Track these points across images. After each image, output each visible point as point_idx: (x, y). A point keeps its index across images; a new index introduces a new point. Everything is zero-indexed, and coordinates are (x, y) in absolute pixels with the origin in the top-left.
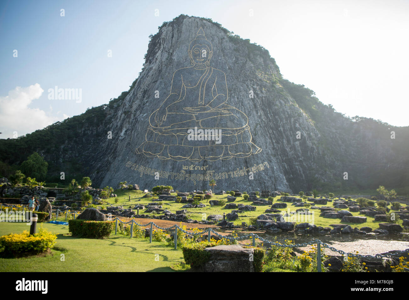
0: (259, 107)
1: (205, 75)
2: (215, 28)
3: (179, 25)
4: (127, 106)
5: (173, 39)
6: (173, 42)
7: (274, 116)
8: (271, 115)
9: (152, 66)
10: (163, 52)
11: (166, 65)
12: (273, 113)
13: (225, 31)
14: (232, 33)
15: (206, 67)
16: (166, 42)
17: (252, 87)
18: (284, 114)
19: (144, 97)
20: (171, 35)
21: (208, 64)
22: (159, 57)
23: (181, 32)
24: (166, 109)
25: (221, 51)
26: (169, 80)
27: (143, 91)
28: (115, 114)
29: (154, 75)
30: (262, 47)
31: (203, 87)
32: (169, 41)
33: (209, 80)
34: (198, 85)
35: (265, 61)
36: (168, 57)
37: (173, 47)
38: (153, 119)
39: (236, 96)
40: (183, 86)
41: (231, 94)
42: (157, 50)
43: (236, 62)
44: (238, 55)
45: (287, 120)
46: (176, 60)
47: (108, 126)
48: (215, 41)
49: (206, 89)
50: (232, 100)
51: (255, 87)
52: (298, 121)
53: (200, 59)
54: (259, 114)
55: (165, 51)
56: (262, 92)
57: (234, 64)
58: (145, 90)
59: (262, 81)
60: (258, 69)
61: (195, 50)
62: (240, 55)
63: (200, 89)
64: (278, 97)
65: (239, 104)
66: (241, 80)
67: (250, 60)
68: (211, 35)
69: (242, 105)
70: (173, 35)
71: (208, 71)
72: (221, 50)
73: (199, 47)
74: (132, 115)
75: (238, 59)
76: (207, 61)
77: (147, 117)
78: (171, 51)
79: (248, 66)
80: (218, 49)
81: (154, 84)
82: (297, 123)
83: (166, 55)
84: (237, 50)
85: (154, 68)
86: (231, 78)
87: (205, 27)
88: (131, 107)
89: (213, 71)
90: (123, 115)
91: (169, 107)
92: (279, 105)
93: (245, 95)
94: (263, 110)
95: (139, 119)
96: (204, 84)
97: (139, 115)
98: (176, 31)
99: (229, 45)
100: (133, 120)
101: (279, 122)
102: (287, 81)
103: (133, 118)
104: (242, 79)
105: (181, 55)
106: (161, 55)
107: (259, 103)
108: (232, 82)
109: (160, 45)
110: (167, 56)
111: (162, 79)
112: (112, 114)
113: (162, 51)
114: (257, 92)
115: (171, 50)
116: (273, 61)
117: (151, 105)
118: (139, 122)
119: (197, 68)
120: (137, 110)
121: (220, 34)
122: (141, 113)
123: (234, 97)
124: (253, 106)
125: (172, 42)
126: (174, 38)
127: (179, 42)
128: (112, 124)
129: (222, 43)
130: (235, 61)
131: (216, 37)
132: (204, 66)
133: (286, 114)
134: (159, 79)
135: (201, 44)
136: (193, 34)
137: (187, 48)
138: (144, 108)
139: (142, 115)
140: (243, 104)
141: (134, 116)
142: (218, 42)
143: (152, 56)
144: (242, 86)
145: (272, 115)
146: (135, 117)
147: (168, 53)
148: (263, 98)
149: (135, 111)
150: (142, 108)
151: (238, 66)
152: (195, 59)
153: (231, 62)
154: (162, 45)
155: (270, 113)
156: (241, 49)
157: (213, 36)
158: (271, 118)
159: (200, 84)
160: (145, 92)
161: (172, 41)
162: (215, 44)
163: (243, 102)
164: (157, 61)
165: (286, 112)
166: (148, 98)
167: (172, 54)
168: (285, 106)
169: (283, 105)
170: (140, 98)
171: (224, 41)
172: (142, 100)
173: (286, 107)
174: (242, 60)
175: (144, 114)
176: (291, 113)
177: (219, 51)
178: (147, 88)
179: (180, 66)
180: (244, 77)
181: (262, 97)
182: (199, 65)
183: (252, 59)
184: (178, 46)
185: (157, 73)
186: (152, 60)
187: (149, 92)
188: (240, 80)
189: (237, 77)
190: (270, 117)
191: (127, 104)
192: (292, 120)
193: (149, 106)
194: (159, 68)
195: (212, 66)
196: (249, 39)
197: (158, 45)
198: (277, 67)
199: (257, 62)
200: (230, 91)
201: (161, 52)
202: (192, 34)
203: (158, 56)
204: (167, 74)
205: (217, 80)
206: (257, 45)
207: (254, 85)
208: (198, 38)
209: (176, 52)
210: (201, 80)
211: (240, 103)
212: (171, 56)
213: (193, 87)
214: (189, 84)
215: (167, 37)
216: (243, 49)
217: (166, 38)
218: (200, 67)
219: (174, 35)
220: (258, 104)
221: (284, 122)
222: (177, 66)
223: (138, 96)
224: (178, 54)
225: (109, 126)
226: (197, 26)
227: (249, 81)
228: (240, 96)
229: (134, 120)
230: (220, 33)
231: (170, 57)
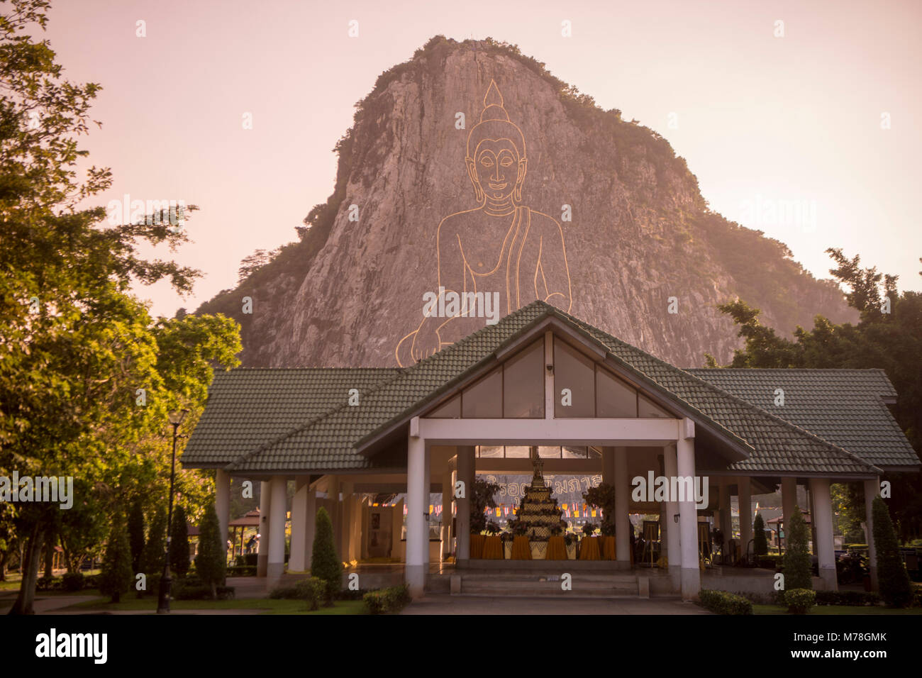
0: (641, 320)
1: (514, 232)
2: (528, 76)
3: (435, 78)
4: (320, 304)
5: (424, 122)
6: (426, 131)
7: (678, 338)
8: (671, 336)
9: (375, 198)
10: (402, 159)
11: (414, 203)
12: (675, 329)
13: (556, 84)
14: (575, 89)
15: (513, 208)
16: (406, 130)
17: (626, 265)
18: (701, 330)
19: (369, 290)
20: (417, 107)
21: (518, 199)
22: (394, 177)
23: (443, 98)
24: (437, 332)
25: (546, 155)
26: (430, 249)
27: (364, 271)
28: (276, 315)
29: (387, 230)
30: (654, 132)
31: (512, 271)
32: (412, 128)
33: (525, 250)
34: (500, 268)
35: (659, 173)
36: (417, 178)
37: (427, 146)
38: (408, 353)
39: (589, 297)
40: (467, 269)
41: (578, 292)
42: (382, 151)
43: (585, 189)
44: (591, 166)
45: (706, 346)
46: (437, 189)
47: (262, 348)
48: (531, 124)
49: (522, 280)
50: (582, 307)
51: (633, 263)
52: (734, 346)
53: (496, 183)
54: (642, 339)
55: (408, 159)
56: (649, 276)
57: (582, 196)
58: (371, 270)
59: (651, 241)
60: (642, 200)
61: (483, 156)
62: (595, 165)
63: (507, 279)
64: (689, 283)
65: (597, 318)
66: (601, 246)
67: (620, 178)
68: (520, 103)
69: (604, 320)
70: (422, 109)
71: (518, 219)
72: (548, 151)
73: (491, 146)
74: (347, 338)
75: (590, 179)
76: (515, 189)
77: (389, 346)
78: (422, 161)
79: (616, 200)
80: (539, 150)
81: (390, 255)
82: (731, 351)
83: (411, 171)
84: (587, 148)
85: (381, 206)
86: (575, 243)
87: (503, 79)
88: (333, 308)
89: (532, 219)
90: (312, 330)
91: (444, 327)
92: (691, 306)
93: (610, 292)
94: (652, 325)
95: (367, 350)
96: (515, 264)
97: (366, 340)
98: (428, 96)
99: (566, 132)
100: (352, 349)
101: (689, 352)
102: (717, 219)
103: (350, 345)
104: (602, 243)
105: (449, 171)
106: (397, 171)
107: (643, 308)
108: (579, 253)
109: (391, 137)
110: (414, 173)
111: (411, 243)
112: (267, 315)
113: (399, 159)
114: (637, 278)
115: (422, 155)
116: (680, 165)
117: (396, 316)
118: (369, 357)
119: (491, 212)
120: (356, 325)
121: (542, 95)
122: (369, 334)
123: (584, 299)
124: (628, 320)
125: (421, 130)
126: (425, 118)
127: (440, 132)
128: (273, 343)
129: (547, 125)
130: (583, 184)
131: (532, 110)
132: (509, 205)
133: (706, 329)
134: (402, 241)
135: (496, 137)
136: (474, 105)
137: (461, 149)
138: (375, 320)
139: (375, 340)
140: (606, 317)
141: (353, 340)
142: (538, 124)
143: (370, 166)
144: (603, 265)
145: (673, 334)
146: (356, 343)
147: (414, 166)
148: (653, 293)
149: (352, 326)
150: (373, 321)
151: (591, 202)
152: (484, 185)
153: (574, 190)
154: (396, 138)
155: (668, 329)
156: (597, 143)
157: (524, 106)
158: (669, 344)
159: (505, 262)
160: (370, 277)
161: (421, 126)
162: (531, 134)
163: (607, 311)
164: (389, 187)
165: (707, 326)
166: (381, 293)
167: (424, 166)
168: (704, 307)
169: (700, 306)
170: (359, 292)
171: (554, 118)
172: (365, 299)
173: (707, 312)
174: (600, 181)
175: (380, 337)
176: (717, 327)
177: (543, 155)
178: (373, 265)
179: (450, 208)
180: (606, 236)
181: (650, 290)
182: (495, 202)
183: (627, 172)
184: (439, 144)
185: (394, 223)
186: (371, 178)
187: (382, 280)
188: (596, 246)
189: (591, 236)
190: (669, 341)
191: (319, 300)
192: (721, 344)
193: (389, 318)
194: (397, 209)
195: (528, 205)
196: (618, 110)
197: (384, 134)
198: (692, 182)
199: (639, 181)
200: (575, 282)
201: (396, 160)
202: (471, 104)
203: (390, 173)
204: (420, 229)
205: (543, 248)
206: (640, 125)
207: (630, 258)
208: (488, 118)
209: (436, 164)
210: (507, 251)
211: (600, 316)
212: (423, 172)
213: (489, 274)
214: (481, 265)
215: (408, 116)
216: (604, 143)
217: (406, 118)
218: (498, 208)
219: (426, 110)
220: (639, 314)
221: (701, 352)
222: (442, 206)
223: (354, 287)
224: (440, 170)
225: (267, 348)
226: (483, 77)
227: (618, 247)
228: (600, 295)
229: (356, 352)
230: (542, 91)
231: (420, 178)
